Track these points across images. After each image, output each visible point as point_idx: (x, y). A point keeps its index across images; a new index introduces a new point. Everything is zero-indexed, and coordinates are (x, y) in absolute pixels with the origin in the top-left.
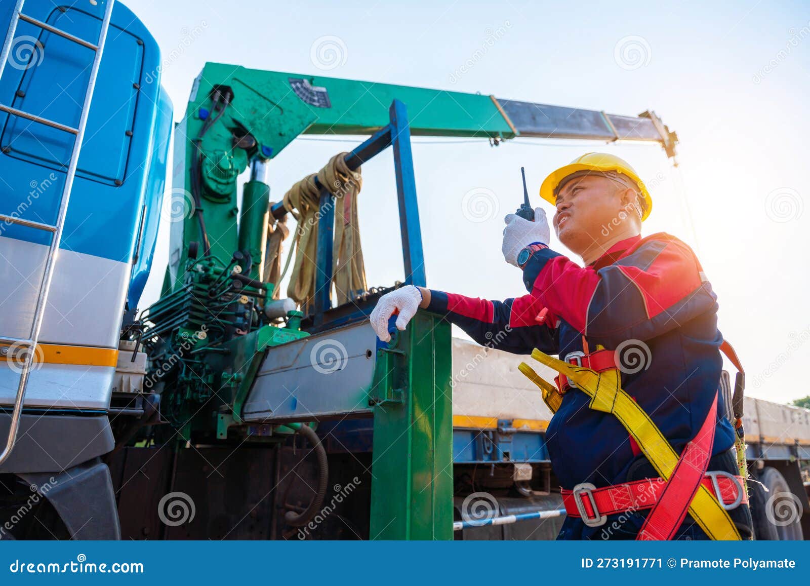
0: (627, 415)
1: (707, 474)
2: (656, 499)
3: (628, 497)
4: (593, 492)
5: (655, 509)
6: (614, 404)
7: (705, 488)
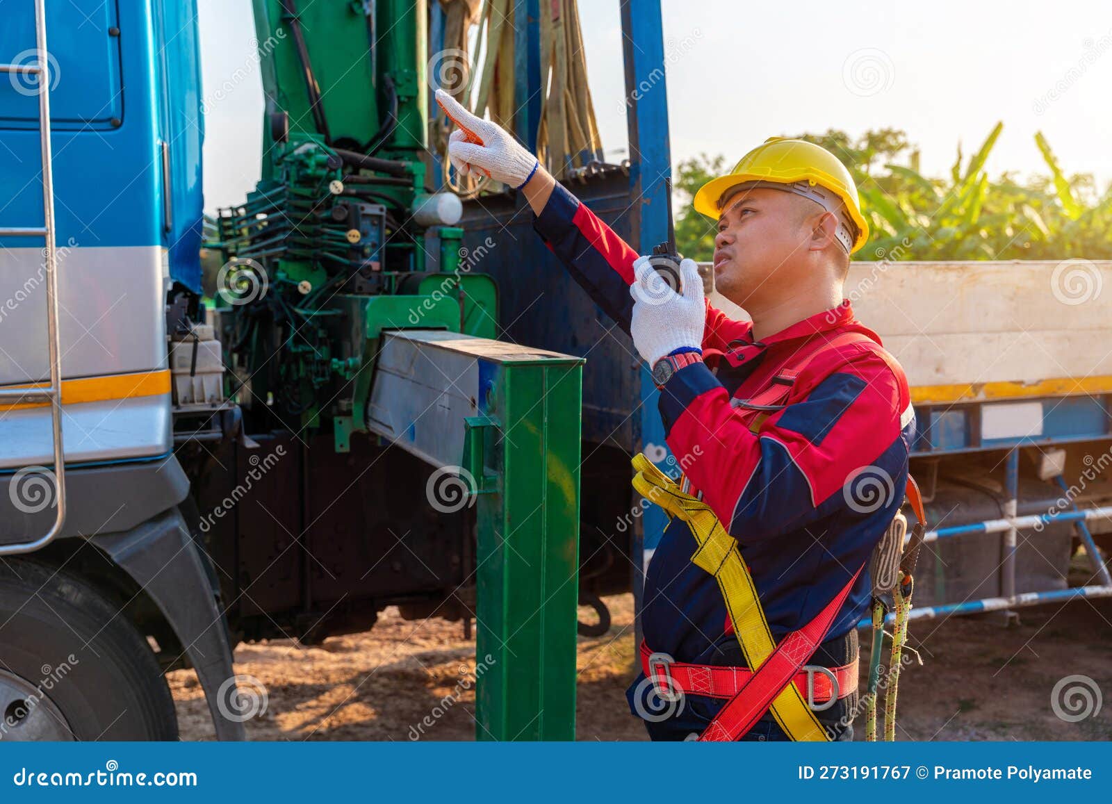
0: (732, 585)
1: (805, 668)
2: (736, 690)
3: (707, 681)
4: (670, 666)
5: (732, 701)
6: (721, 565)
7: (795, 687)
